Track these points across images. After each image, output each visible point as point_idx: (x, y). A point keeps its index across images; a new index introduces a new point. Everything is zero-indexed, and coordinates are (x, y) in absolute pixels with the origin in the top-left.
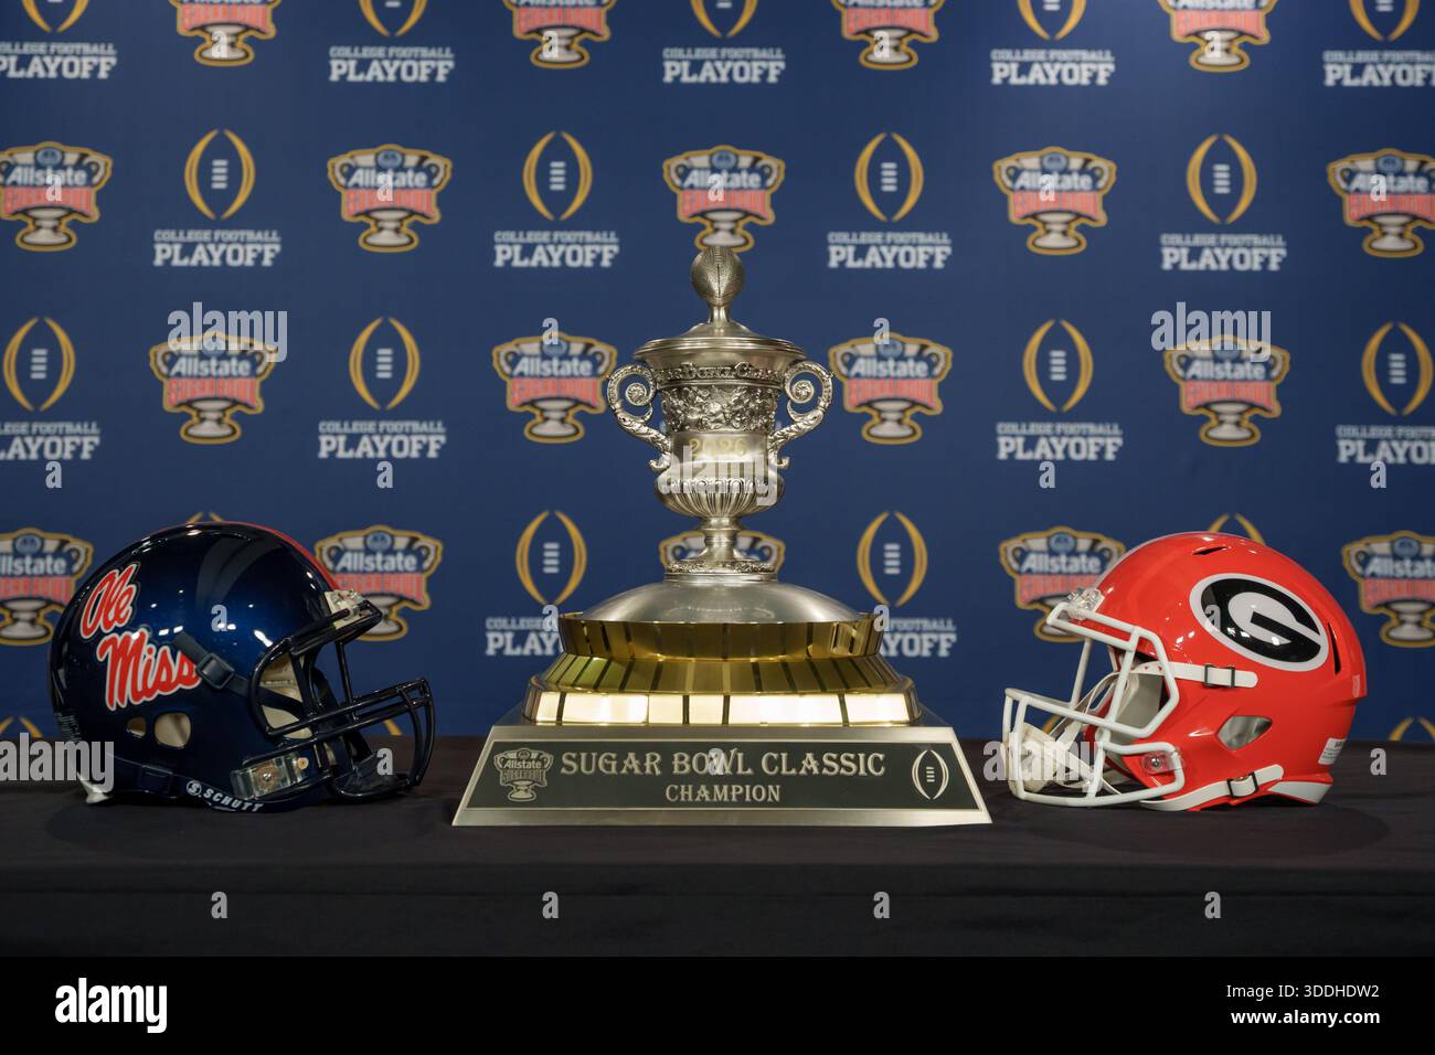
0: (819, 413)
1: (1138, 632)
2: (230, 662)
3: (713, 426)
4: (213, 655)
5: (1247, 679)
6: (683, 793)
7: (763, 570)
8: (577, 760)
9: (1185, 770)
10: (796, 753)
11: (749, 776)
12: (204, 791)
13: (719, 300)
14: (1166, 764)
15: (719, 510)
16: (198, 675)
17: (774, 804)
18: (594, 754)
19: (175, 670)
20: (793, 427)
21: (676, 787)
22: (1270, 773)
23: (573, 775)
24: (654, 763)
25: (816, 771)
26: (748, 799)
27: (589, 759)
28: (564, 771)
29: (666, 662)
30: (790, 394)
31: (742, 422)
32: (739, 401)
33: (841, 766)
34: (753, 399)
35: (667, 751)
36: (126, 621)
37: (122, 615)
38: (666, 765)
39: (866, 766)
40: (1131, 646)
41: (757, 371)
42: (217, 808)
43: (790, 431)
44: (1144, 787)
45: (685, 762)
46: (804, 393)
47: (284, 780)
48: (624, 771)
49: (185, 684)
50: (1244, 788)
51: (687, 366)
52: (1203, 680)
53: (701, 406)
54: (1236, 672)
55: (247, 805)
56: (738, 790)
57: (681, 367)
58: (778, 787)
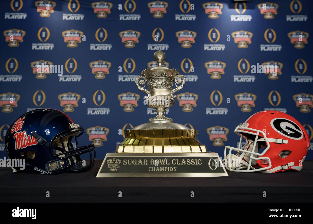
0: (182, 86)
1: (259, 131)
2: (45, 139)
3: (159, 87)
4: (41, 137)
5: (286, 142)
6: (153, 169)
7: (170, 120)
8: (127, 161)
9: (272, 163)
10: (180, 159)
11: (169, 165)
12: (38, 169)
13: (160, 61)
14: (267, 162)
15: (160, 106)
16: (37, 142)
17: (175, 172)
18: (131, 160)
19: (31, 140)
20: (177, 89)
21: (151, 168)
22: (291, 164)
23: (126, 165)
24: (146, 162)
25: (185, 164)
26: (169, 171)
27: (130, 161)
28: (124, 164)
29: (148, 139)
30: (176, 82)
31: (166, 86)
32: (165, 82)
33: (191, 162)
34: (168, 82)
35: (149, 159)
36: (21, 129)
37: (20, 128)
38: (149, 162)
39: (197, 162)
40: (257, 134)
41: (169, 75)
42: (41, 173)
43: (176, 90)
44: (262, 167)
45: (153, 162)
46: (179, 81)
47: (58, 167)
48: (138, 164)
49: (34, 144)
50: (286, 168)
51: (153, 74)
52: (275, 142)
53: (156, 83)
54: (283, 140)
55: (48, 173)
56: (166, 168)
57: (152, 74)
58: (176, 168)
